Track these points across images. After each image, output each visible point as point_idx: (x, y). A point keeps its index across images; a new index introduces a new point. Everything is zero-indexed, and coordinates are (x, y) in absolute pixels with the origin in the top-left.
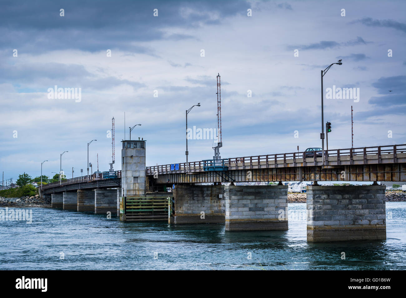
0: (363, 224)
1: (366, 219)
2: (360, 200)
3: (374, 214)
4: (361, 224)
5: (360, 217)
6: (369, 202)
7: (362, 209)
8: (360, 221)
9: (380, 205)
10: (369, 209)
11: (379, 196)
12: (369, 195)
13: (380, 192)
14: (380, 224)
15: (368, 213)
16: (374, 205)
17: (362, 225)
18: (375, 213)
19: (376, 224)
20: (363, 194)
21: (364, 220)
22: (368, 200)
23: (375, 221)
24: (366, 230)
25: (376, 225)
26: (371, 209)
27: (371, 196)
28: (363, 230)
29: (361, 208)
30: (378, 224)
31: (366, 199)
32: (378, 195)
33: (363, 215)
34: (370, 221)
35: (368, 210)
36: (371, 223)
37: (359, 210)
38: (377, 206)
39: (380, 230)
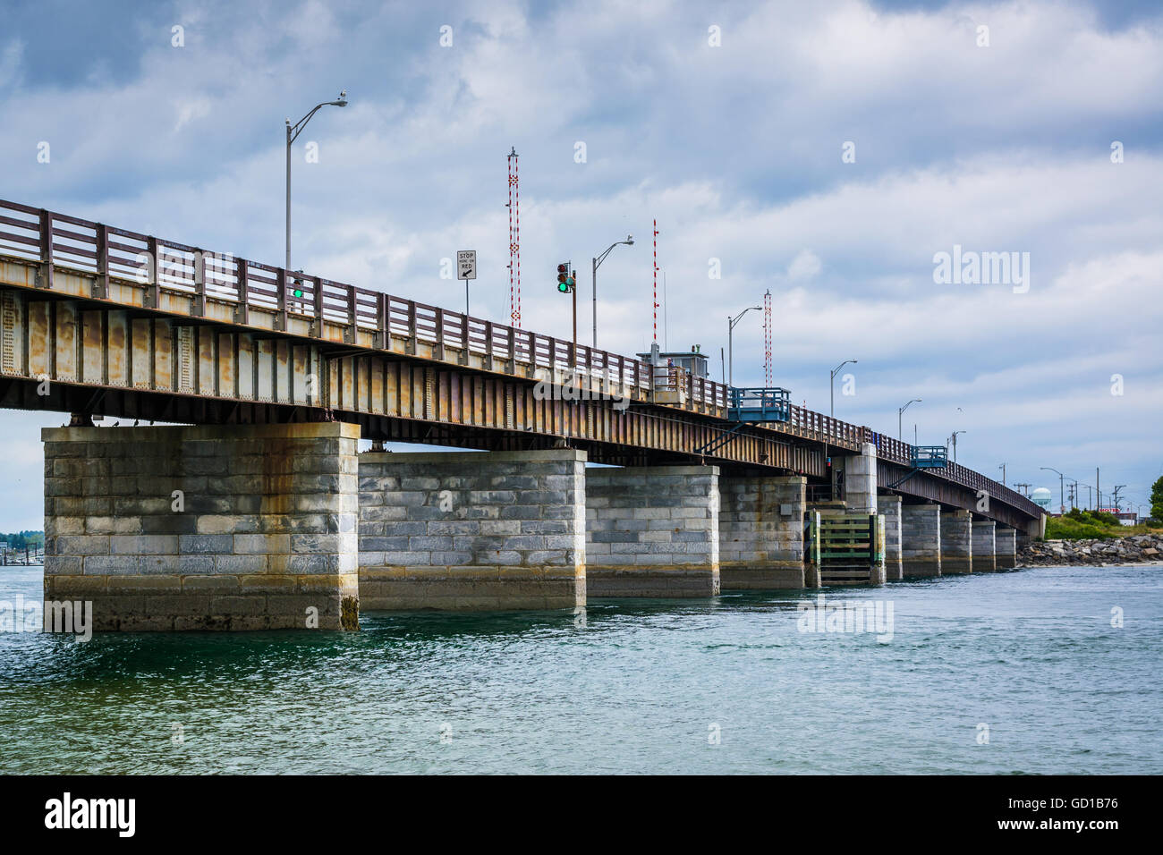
0: (501, 562)
1: (511, 547)
2: (494, 493)
3: (538, 533)
4: (496, 561)
5: (495, 544)
6: (523, 500)
7: (501, 518)
8: (495, 553)
9: (556, 506)
10: (522, 518)
11: (554, 482)
12: (522, 477)
13: (558, 468)
14: (555, 565)
15: (519, 530)
16: (537, 506)
17: (499, 565)
18: (541, 531)
19: (543, 562)
20: (504, 474)
21: (504, 550)
22: (519, 494)
23: (539, 556)
24: (511, 580)
25: (542, 566)
26: (528, 518)
27: (531, 480)
28: (504, 580)
29: (497, 515)
30: (550, 565)
31: (514, 489)
32: (550, 478)
33: (503, 537)
34: (524, 554)
35: (519, 522)
36: (529, 560)
37: (493, 522)
38: (546, 512)
39: (554, 580)
